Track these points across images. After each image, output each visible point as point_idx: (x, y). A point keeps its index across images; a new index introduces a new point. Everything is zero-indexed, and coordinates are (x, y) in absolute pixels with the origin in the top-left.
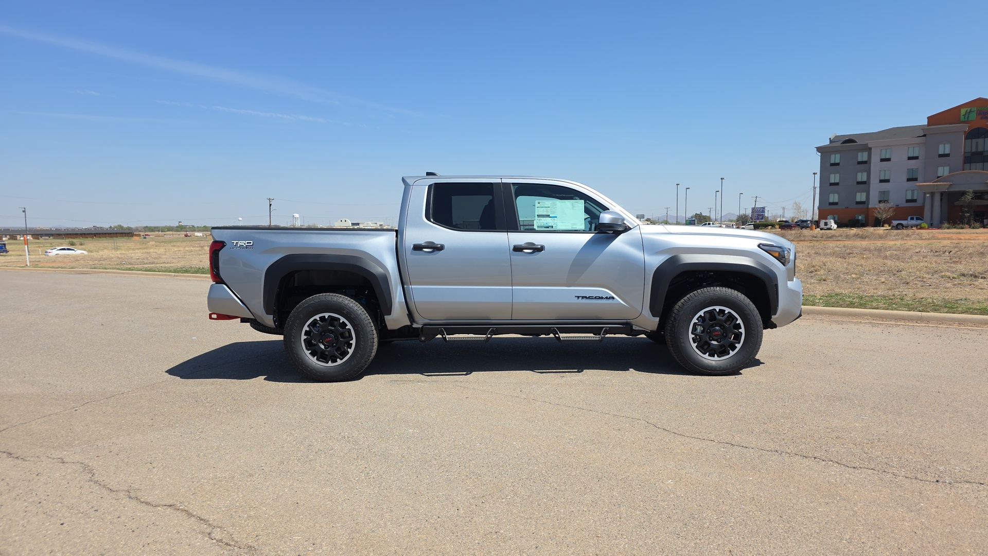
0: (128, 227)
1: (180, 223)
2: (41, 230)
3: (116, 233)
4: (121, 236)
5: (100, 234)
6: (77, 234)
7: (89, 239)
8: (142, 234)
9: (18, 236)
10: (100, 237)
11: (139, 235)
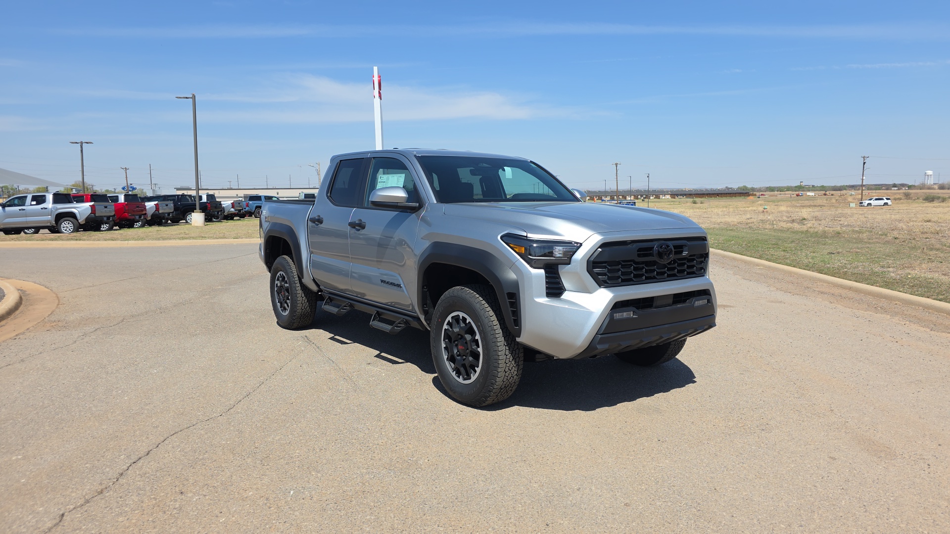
0: (752, 187)
1: (802, 183)
2: (678, 191)
3: (735, 193)
4: (739, 196)
5: (722, 194)
6: (704, 194)
7: (713, 198)
8: (758, 194)
9: (661, 196)
10: (722, 197)
11: (755, 195)
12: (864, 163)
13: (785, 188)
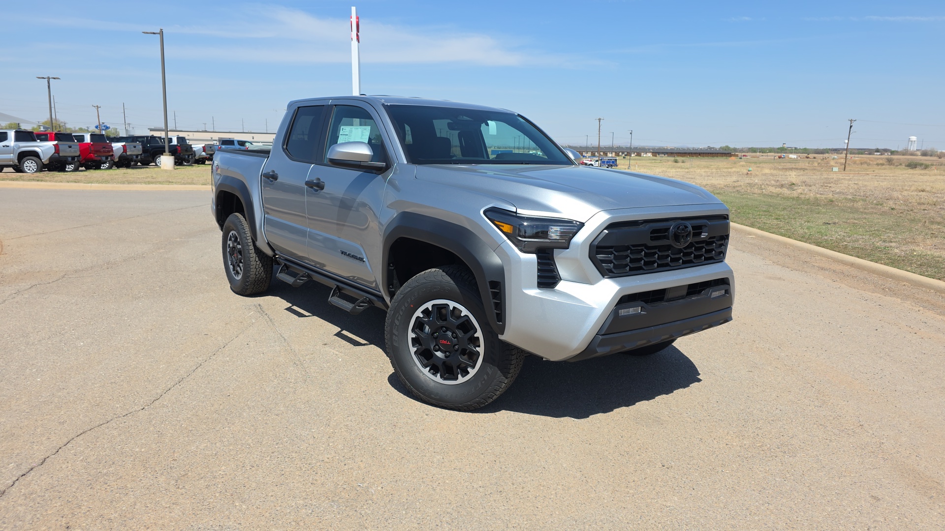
0: (735, 148)
1: (784, 145)
2: (659, 149)
3: (717, 153)
4: (721, 156)
5: (704, 153)
6: (686, 153)
7: (695, 157)
8: (740, 154)
9: (642, 154)
10: (703, 156)
11: (737, 156)
12: (851, 127)
13: (767, 149)
